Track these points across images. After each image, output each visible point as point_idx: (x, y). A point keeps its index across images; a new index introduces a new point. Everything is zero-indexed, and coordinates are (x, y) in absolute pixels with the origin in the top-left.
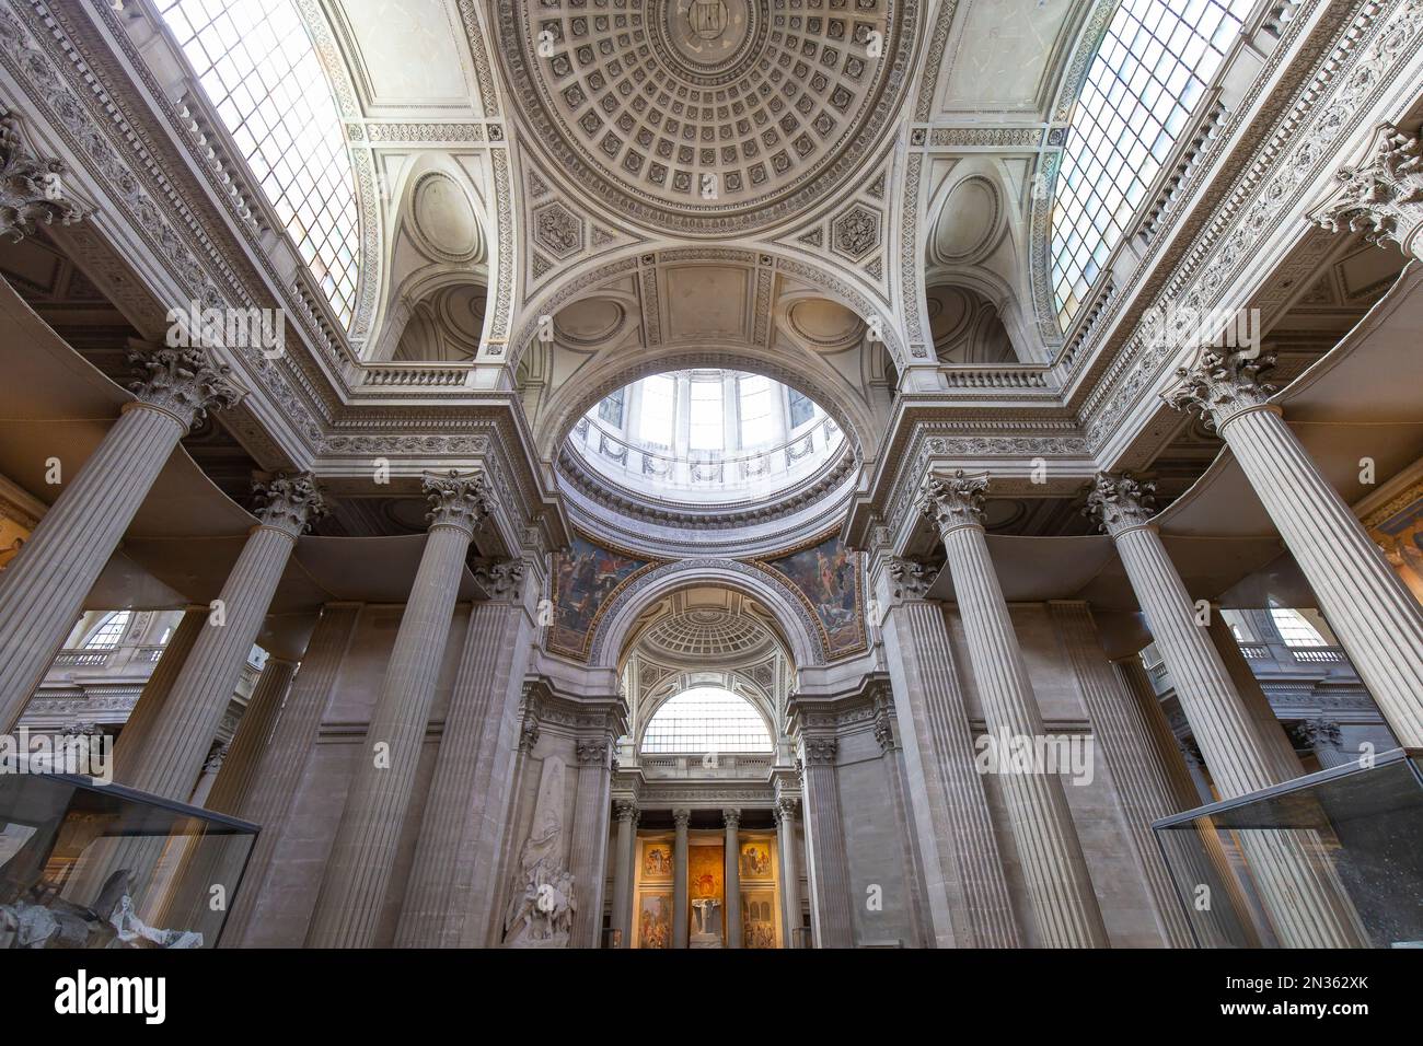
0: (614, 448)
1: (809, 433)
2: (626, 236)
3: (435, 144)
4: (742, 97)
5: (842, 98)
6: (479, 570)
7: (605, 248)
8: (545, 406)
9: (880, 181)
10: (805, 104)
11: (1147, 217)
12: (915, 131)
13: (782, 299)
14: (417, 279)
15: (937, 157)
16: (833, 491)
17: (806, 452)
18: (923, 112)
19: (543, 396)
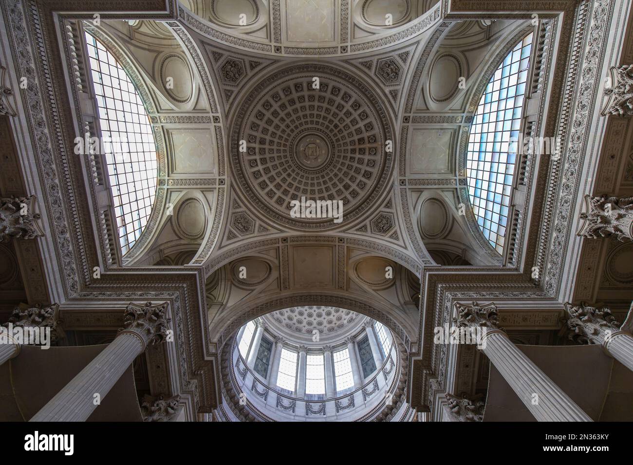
0: (260, 388)
1: (375, 377)
2: (274, 230)
3: (195, 186)
4: (327, 178)
5: (368, 175)
6: (145, 404)
7: (264, 233)
8: (220, 314)
9: (390, 202)
10: (352, 179)
11: (520, 176)
12: (400, 180)
13: (351, 261)
14: (169, 245)
15: (413, 190)
16: (395, 414)
17: (374, 390)
18: (402, 172)
19: (221, 309)
